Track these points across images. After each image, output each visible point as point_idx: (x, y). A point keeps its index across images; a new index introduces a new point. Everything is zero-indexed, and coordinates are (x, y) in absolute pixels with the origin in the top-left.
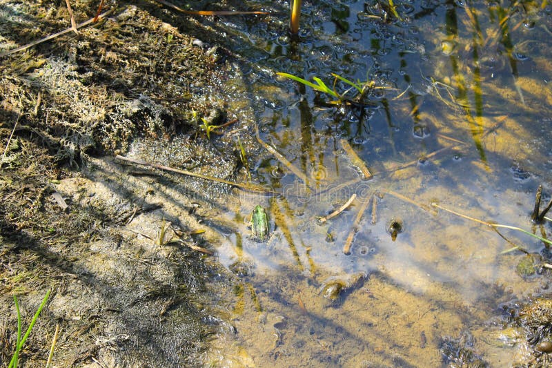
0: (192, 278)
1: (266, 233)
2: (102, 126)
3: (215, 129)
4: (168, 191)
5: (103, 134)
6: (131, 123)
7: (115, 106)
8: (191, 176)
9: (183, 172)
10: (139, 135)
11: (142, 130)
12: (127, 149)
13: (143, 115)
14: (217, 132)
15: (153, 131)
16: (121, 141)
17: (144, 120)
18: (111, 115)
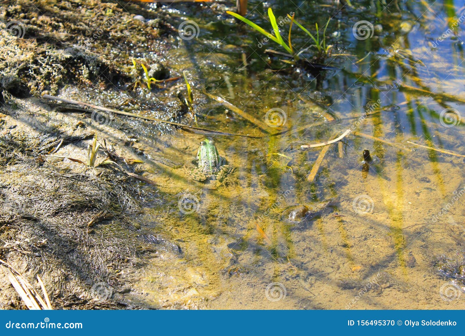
0: (127, 200)
1: (216, 166)
2: (29, 68)
3: (156, 83)
4: (101, 127)
5: (29, 76)
6: (62, 67)
7: (45, 52)
8: (129, 116)
9: (119, 112)
10: (71, 82)
11: (74, 77)
12: (56, 91)
13: (77, 63)
14: (159, 85)
15: (87, 78)
16: (50, 84)
17: (77, 68)
18: (40, 59)
